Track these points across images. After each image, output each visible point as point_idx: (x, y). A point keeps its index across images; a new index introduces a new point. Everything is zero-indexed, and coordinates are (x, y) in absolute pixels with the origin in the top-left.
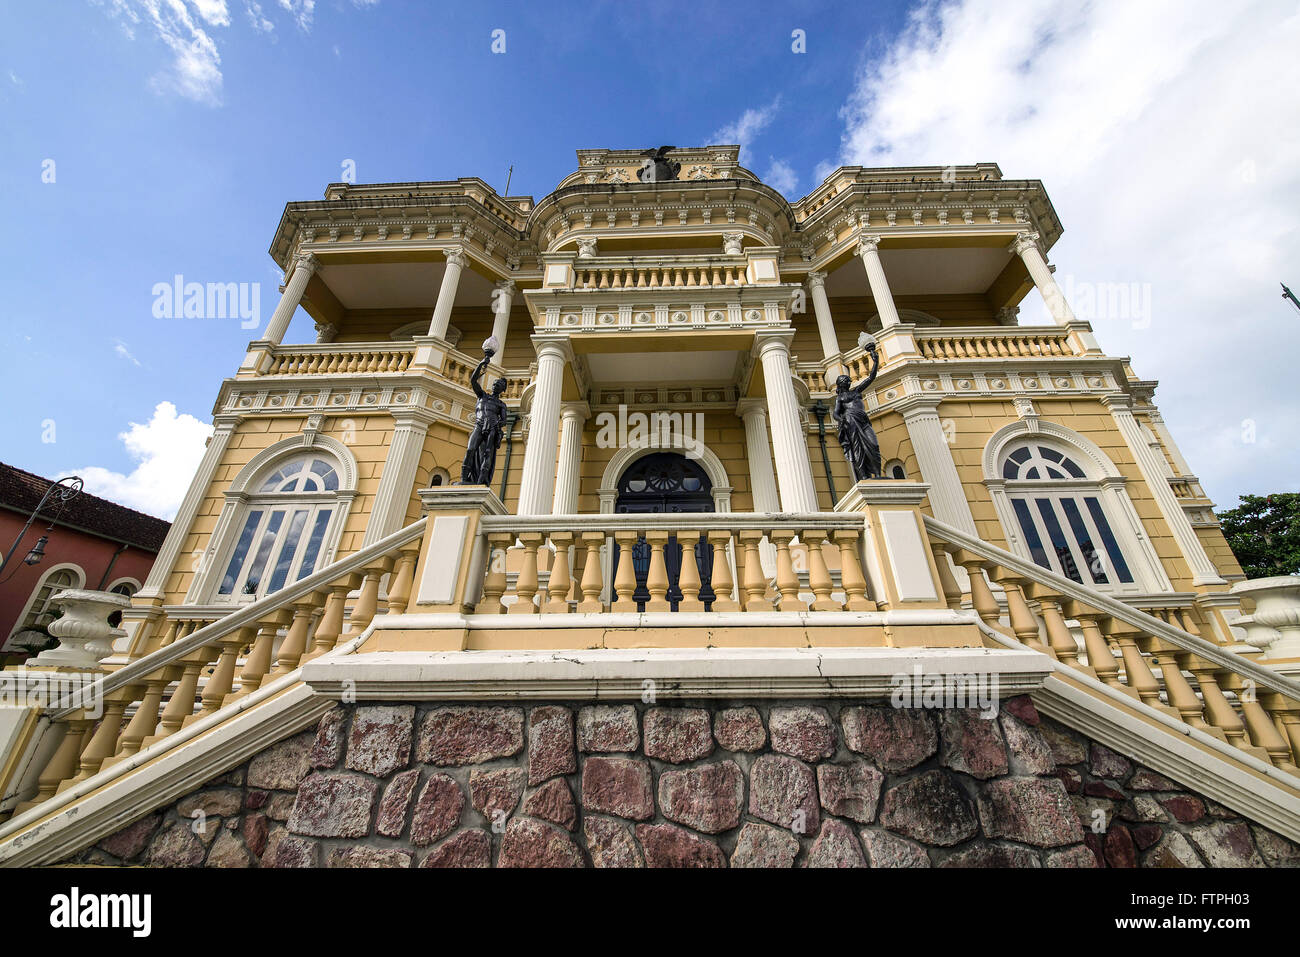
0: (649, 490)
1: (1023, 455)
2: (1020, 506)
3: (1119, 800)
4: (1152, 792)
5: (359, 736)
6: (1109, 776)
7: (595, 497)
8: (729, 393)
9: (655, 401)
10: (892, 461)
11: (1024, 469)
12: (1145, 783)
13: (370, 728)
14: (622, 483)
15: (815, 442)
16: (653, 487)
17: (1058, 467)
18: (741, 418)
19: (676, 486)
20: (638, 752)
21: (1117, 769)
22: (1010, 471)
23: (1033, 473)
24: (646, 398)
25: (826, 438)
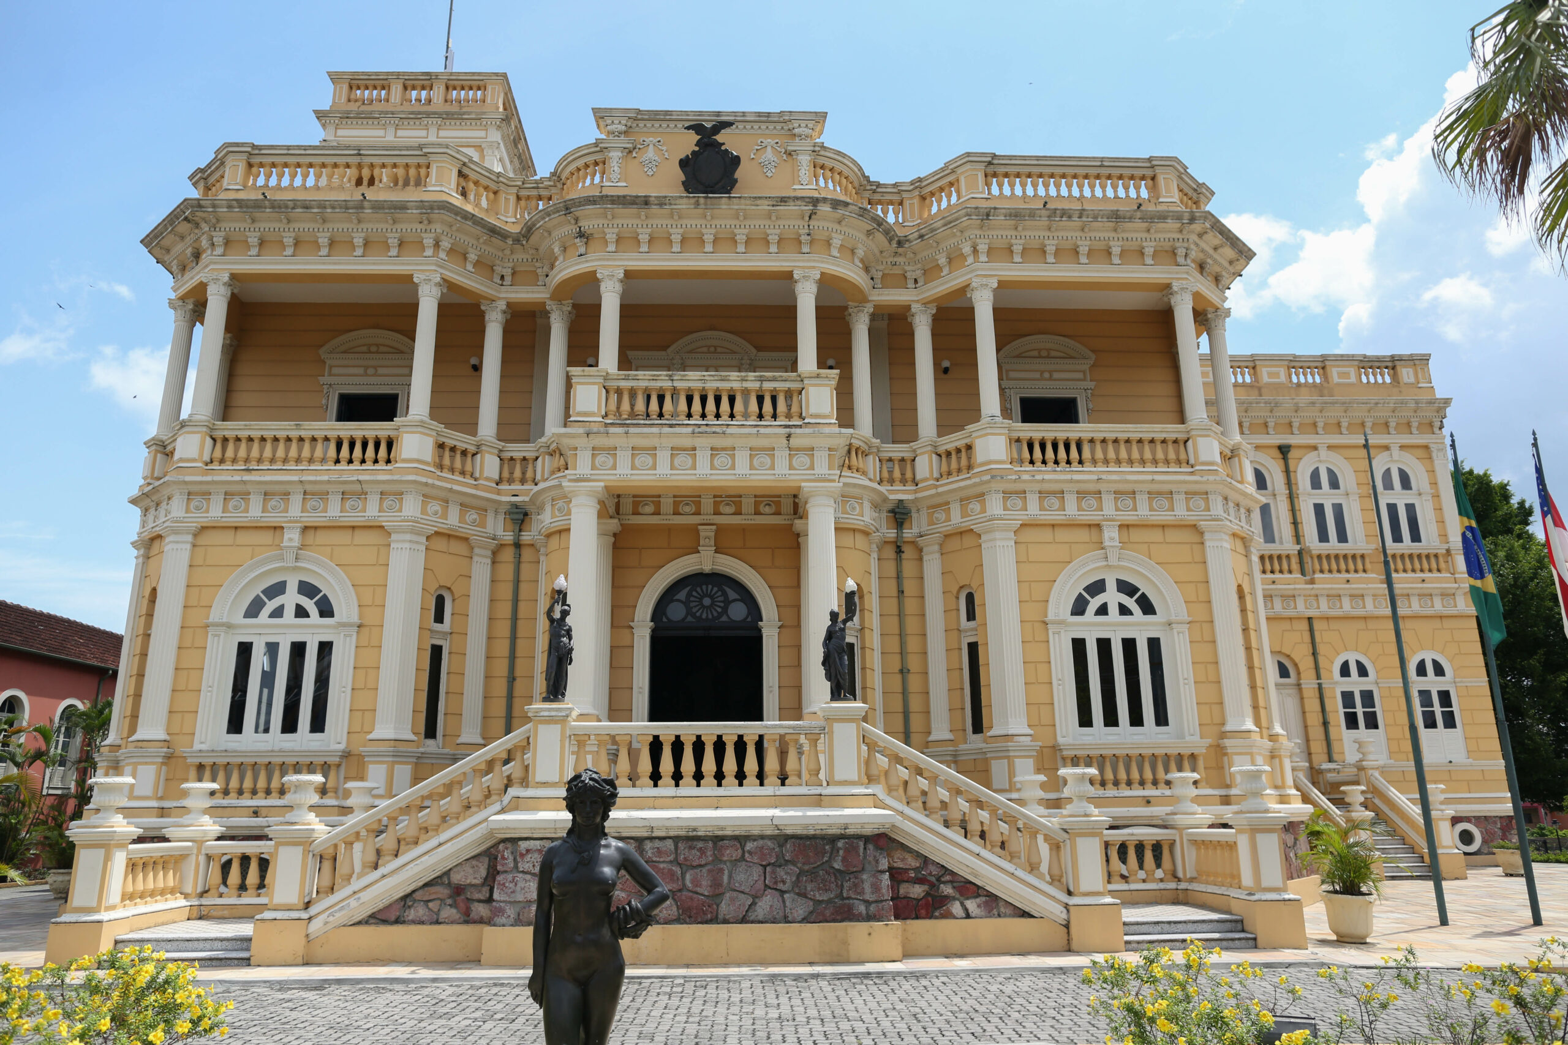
0: (690, 619)
1: (1097, 588)
2: (1079, 645)
3: (932, 885)
4: (951, 882)
5: (522, 855)
6: (930, 874)
7: (627, 631)
8: (787, 506)
9: (698, 513)
10: (961, 587)
11: (1095, 603)
12: (948, 878)
13: (528, 851)
14: (658, 614)
15: (890, 552)
16: (694, 615)
17: (1130, 603)
18: (798, 535)
19: (720, 615)
20: (676, 862)
21: (935, 871)
22: (1079, 608)
23: (1103, 610)
24: (687, 509)
25: (905, 548)
